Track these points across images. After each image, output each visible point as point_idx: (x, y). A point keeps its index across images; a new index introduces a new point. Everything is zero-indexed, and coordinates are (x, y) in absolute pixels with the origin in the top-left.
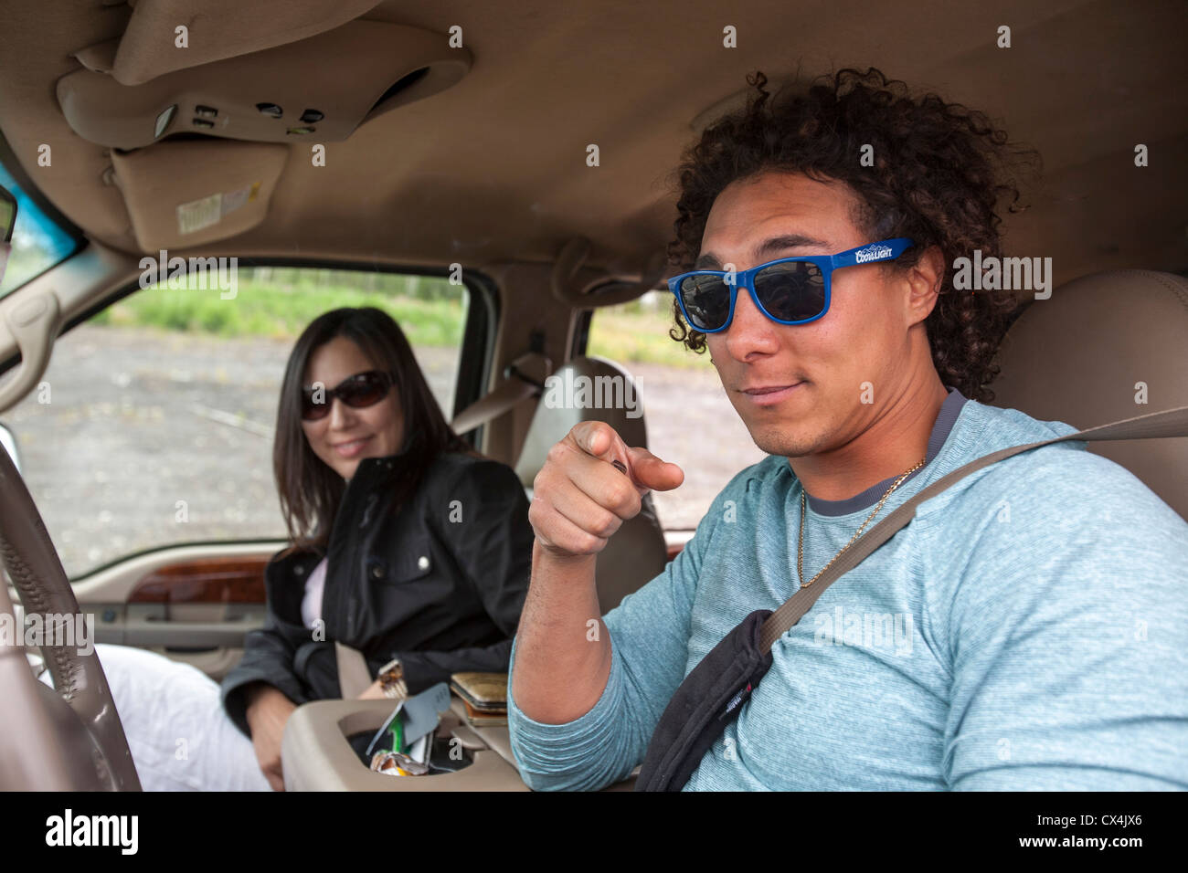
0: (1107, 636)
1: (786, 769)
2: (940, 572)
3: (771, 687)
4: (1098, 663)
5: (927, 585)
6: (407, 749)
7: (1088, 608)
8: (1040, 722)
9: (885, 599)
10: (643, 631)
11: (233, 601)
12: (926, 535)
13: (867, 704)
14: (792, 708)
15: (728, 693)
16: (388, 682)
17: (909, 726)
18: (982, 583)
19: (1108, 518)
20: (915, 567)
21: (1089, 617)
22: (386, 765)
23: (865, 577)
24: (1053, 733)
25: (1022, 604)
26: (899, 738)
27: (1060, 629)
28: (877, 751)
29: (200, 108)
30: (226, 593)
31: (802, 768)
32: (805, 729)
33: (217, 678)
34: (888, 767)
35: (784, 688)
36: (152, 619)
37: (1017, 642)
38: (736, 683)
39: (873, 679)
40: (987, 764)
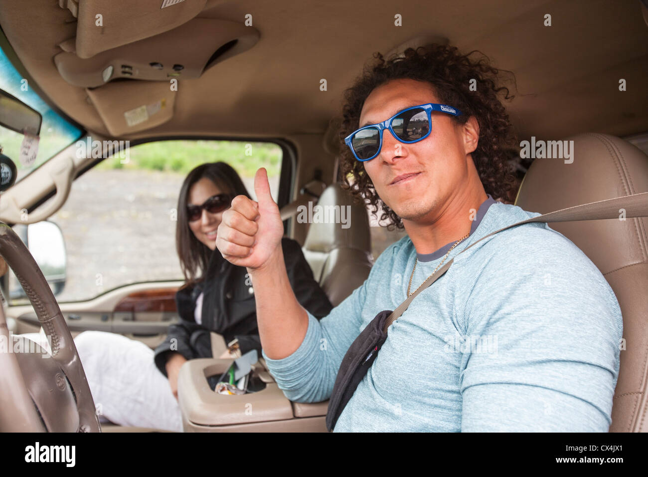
0: (534, 321)
1: (389, 387)
2: (462, 289)
3: (385, 348)
4: (528, 334)
5: (456, 296)
6: (236, 383)
7: (526, 307)
8: (498, 362)
9: (436, 303)
10: (338, 319)
11: (166, 310)
12: (458, 271)
13: (425, 355)
14: (392, 358)
15: (366, 352)
16: (232, 350)
17: (446, 366)
18: (480, 295)
19: (541, 262)
20: (452, 287)
21: (525, 311)
22: (223, 389)
23: (429, 293)
24: (504, 368)
25: (494, 305)
26: (440, 372)
27: (512, 317)
28: (429, 378)
29: (124, 66)
30: (162, 307)
31: (396, 387)
32: (397, 368)
33: (153, 349)
34: (435, 386)
35: (390, 348)
36: (126, 320)
37: (492, 324)
38: (370, 347)
39: (429, 343)
40: (474, 383)
